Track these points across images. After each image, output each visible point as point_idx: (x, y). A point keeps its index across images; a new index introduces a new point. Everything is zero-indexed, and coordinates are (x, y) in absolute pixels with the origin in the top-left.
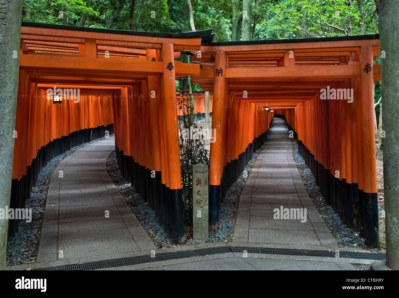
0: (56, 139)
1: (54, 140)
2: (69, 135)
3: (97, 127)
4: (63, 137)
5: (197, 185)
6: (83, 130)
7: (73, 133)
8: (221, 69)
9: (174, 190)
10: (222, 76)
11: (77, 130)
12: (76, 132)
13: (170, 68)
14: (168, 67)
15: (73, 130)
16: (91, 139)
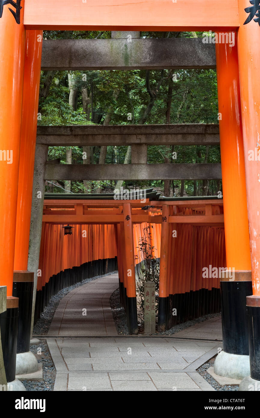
0: (67, 269)
1: (65, 270)
2: (81, 265)
3: (114, 257)
4: (74, 268)
5: (147, 295)
6: (97, 260)
7: (85, 264)
8: (165, 217)
9: (130, 298)
10: (166, 221)
11: (90, 261)
12: (89, 263)
13: (128, 219)
14: (126, 218)
15: (86, 260)
16: (107, 271)
